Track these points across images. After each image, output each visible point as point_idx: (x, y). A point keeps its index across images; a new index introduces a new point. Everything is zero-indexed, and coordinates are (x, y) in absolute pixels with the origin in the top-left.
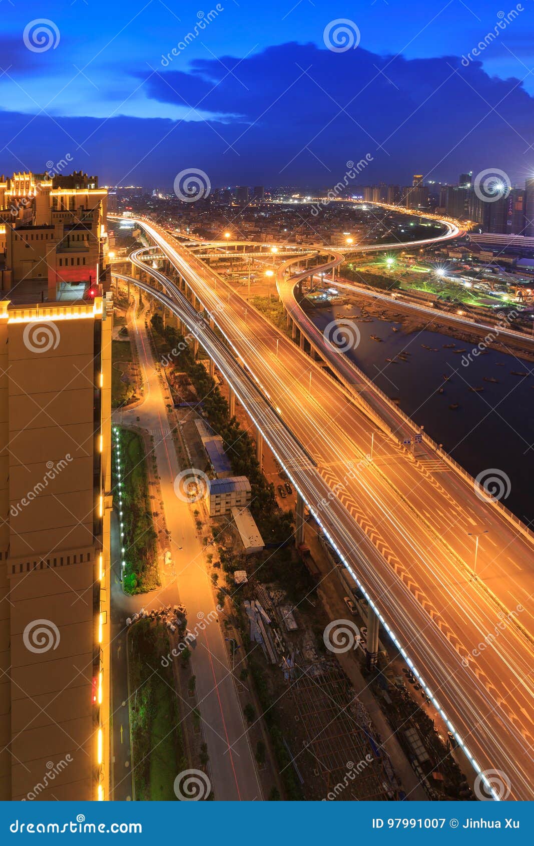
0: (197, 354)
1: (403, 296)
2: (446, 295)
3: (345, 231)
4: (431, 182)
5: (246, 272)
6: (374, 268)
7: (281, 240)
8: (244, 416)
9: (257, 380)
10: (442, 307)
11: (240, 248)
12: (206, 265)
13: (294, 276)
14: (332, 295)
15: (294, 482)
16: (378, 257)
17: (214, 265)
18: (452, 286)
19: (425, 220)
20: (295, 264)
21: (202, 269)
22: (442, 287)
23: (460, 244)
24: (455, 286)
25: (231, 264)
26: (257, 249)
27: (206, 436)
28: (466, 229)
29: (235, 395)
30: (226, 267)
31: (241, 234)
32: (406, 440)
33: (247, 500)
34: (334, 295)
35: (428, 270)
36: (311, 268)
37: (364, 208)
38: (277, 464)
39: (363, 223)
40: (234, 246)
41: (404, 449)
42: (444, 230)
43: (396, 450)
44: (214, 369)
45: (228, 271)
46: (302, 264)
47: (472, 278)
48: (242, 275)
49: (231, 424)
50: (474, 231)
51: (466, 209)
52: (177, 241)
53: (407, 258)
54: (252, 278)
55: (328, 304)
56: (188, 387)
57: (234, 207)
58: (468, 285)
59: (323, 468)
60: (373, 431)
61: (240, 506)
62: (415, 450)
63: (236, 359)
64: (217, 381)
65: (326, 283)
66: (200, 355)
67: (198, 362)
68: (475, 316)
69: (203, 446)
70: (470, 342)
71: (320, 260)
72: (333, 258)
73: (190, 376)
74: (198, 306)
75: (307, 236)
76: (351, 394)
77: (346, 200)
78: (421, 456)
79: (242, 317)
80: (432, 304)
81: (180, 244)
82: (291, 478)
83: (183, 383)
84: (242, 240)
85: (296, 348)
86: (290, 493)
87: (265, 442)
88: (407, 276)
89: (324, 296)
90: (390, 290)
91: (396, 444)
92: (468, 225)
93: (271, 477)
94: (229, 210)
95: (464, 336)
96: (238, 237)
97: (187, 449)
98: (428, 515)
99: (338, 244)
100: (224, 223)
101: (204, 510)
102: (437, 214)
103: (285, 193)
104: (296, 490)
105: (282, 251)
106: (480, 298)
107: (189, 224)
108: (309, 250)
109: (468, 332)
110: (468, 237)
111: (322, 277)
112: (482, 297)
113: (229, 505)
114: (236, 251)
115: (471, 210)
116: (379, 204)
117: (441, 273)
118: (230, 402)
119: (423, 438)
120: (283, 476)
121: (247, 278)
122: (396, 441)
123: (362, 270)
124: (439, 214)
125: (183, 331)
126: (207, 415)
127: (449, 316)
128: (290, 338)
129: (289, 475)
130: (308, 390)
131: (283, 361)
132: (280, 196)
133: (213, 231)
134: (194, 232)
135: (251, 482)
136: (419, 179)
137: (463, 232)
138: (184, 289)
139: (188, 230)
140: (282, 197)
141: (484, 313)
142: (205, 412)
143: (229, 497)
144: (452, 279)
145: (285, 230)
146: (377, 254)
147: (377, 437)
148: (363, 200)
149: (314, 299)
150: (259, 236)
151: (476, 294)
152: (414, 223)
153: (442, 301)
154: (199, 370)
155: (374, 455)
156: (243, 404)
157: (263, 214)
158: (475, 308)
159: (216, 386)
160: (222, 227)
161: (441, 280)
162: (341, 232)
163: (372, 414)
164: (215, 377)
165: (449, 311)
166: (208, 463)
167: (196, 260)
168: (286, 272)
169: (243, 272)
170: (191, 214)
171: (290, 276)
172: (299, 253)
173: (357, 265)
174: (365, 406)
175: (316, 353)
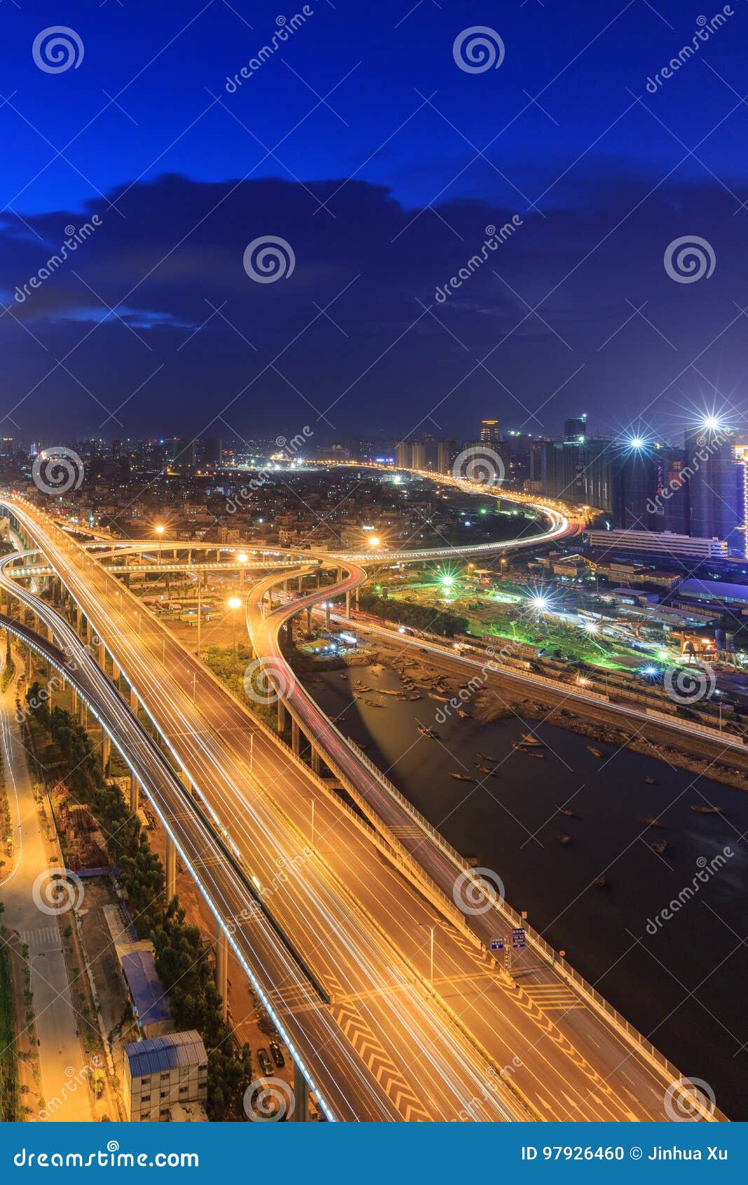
0: (108, 766)
1: (474, 648)
2: (554, 648)
3: (367, 524)
4: (513, 433)
5: (193, 601)
6: (421, 594)
7: (253, 540)
8: (193, 896)
9: (216, 819)
10: (547, 670)
11: (182, 554)
12: (124, 587)
13: (276, 608)
14: (347, 645)
15: (287, 1040)
16: (426, 573)
17: (137, 586)
18: (564, 631)
19: (507, 505)
20: (279, 586)
21: (117, 593)
22: (544, 633)
23: (572, 549)
24: (568, 630)
25: (167, 585)
26: (212, 557)
27: (125, 942)
28: (582, 521)
29: (177, 850)
30: (158, 591)
31: (184, 528)
32: (495, 941)
33: (200, 1086)
34: (351, 646)
35: (518, 599)
36: (308, 594)
37: (397, 480)
38: (255, 1000)
39: (397, 509)
40: (173, 551)
41: (493, 962)
42: (543, 524)
43: (477, 962)
44: (138, 797)
45: (162, 599)
46: (292, 585)
47: (599, 616)
48: (183, 606)
49: (170, 914)
50: (596, 525)
51: (579, 484)
52: (72, 540)
53: (477, 575)
54: (204, 613)
55: (339, 664)
56: (92, 835)
57: (171, 477)
58: (592, 629)
59: (341, 1007)
60: (432, 923)
61: (187, 1101)
62: (515, 965)
63: (178, 774)
64: (145, 822)
65: (336, 623)
66: (113, 768)
67: (109, 782)
68: (609, 689)
69: (118, 964)
70: (603, 741)
71: (322, 578)
72: (345, 574)
73: (95, 812)
74: (109, 667)
75: (299, 533)
76: (388, 847)
77: (364, 465)
78: (525, 975)
79: (188, 689)
80: (528, 665)
81: (78, 545)
82: (282, 1031)
83: (84, 828)
84: (185, 540)
85: (286, 752)
86: (281, 1065)
87: (232, 951)
88: (478, 608)
89: (333, 647)
90: (450, 635)
91: (476, 951)
92: (585, 514)
93: (243, 1030)
94: (162, 483)
95: (590, 729)
96: (178, 534)
97: (90, 972)
98: (547, 1106)
99: (355, 547)
100: (154, 507)
101: (120, 1114)
102: (527, 493)
103: (259, 452)
104: (291, 1058)
105: (255, 561)
106: (616, 654)
107: (94, 508)
108: (303, 559)
109: (598, 721)
110: (586, 536)
111: (329, 612)
112: (620, 652)
113: (165, 1099)
114: (177, 560)
115: (588, 485)
116: (423, 474)
117: (540, 604)
118: (167, 865)
119: (527, 936)
120: (266, 1027)
121: (196, 612)
122: (477, 943)
123: (398, 597)
124: (531, 492)
125: (85, 718)
126: (126, 895)
127: (559, 687)
128: (275, 731)
129: (278, 1024)
130: (310, 838)
131: (263, 778)
132: (249, 458)
133: (135, 522)
134: (103, 523)
135: (208, 1044)
136: (492, 427)
137: (576, 527)
138: (85, 634)
139: (92, 519)
140: (255, 458)
141: (625, 683)
142: (121, 888)
143: (166, 1082)
144: (564, 617)
145: (261, 521)
146: (424, 567)
147: (441, 936)
148: (395, 466)
149: (315, 654)
150: (216, 532)
151: (607, 645)
152: (486, 508)
153: (547, 660)
154: (112, 798)
155: (436, 975)
156: (191, 869)
157: (221, 490)
158: (608, 674)
159: (141, 831)
160: (151, 513)
161: (542, 619)
162: (358, 524)
163: (428, 887)
164: (140, 813)
165: (560, 679)
166: (128, 1004)
167: (105, 576)
168: (264, 601)
169: (189, 601)
170: (97, 489)
171: (272, 608)
172: (285, 564)
173: (387, 586)
174: (416, 873)
175: (322, 761)
